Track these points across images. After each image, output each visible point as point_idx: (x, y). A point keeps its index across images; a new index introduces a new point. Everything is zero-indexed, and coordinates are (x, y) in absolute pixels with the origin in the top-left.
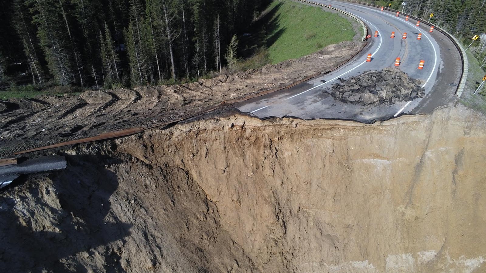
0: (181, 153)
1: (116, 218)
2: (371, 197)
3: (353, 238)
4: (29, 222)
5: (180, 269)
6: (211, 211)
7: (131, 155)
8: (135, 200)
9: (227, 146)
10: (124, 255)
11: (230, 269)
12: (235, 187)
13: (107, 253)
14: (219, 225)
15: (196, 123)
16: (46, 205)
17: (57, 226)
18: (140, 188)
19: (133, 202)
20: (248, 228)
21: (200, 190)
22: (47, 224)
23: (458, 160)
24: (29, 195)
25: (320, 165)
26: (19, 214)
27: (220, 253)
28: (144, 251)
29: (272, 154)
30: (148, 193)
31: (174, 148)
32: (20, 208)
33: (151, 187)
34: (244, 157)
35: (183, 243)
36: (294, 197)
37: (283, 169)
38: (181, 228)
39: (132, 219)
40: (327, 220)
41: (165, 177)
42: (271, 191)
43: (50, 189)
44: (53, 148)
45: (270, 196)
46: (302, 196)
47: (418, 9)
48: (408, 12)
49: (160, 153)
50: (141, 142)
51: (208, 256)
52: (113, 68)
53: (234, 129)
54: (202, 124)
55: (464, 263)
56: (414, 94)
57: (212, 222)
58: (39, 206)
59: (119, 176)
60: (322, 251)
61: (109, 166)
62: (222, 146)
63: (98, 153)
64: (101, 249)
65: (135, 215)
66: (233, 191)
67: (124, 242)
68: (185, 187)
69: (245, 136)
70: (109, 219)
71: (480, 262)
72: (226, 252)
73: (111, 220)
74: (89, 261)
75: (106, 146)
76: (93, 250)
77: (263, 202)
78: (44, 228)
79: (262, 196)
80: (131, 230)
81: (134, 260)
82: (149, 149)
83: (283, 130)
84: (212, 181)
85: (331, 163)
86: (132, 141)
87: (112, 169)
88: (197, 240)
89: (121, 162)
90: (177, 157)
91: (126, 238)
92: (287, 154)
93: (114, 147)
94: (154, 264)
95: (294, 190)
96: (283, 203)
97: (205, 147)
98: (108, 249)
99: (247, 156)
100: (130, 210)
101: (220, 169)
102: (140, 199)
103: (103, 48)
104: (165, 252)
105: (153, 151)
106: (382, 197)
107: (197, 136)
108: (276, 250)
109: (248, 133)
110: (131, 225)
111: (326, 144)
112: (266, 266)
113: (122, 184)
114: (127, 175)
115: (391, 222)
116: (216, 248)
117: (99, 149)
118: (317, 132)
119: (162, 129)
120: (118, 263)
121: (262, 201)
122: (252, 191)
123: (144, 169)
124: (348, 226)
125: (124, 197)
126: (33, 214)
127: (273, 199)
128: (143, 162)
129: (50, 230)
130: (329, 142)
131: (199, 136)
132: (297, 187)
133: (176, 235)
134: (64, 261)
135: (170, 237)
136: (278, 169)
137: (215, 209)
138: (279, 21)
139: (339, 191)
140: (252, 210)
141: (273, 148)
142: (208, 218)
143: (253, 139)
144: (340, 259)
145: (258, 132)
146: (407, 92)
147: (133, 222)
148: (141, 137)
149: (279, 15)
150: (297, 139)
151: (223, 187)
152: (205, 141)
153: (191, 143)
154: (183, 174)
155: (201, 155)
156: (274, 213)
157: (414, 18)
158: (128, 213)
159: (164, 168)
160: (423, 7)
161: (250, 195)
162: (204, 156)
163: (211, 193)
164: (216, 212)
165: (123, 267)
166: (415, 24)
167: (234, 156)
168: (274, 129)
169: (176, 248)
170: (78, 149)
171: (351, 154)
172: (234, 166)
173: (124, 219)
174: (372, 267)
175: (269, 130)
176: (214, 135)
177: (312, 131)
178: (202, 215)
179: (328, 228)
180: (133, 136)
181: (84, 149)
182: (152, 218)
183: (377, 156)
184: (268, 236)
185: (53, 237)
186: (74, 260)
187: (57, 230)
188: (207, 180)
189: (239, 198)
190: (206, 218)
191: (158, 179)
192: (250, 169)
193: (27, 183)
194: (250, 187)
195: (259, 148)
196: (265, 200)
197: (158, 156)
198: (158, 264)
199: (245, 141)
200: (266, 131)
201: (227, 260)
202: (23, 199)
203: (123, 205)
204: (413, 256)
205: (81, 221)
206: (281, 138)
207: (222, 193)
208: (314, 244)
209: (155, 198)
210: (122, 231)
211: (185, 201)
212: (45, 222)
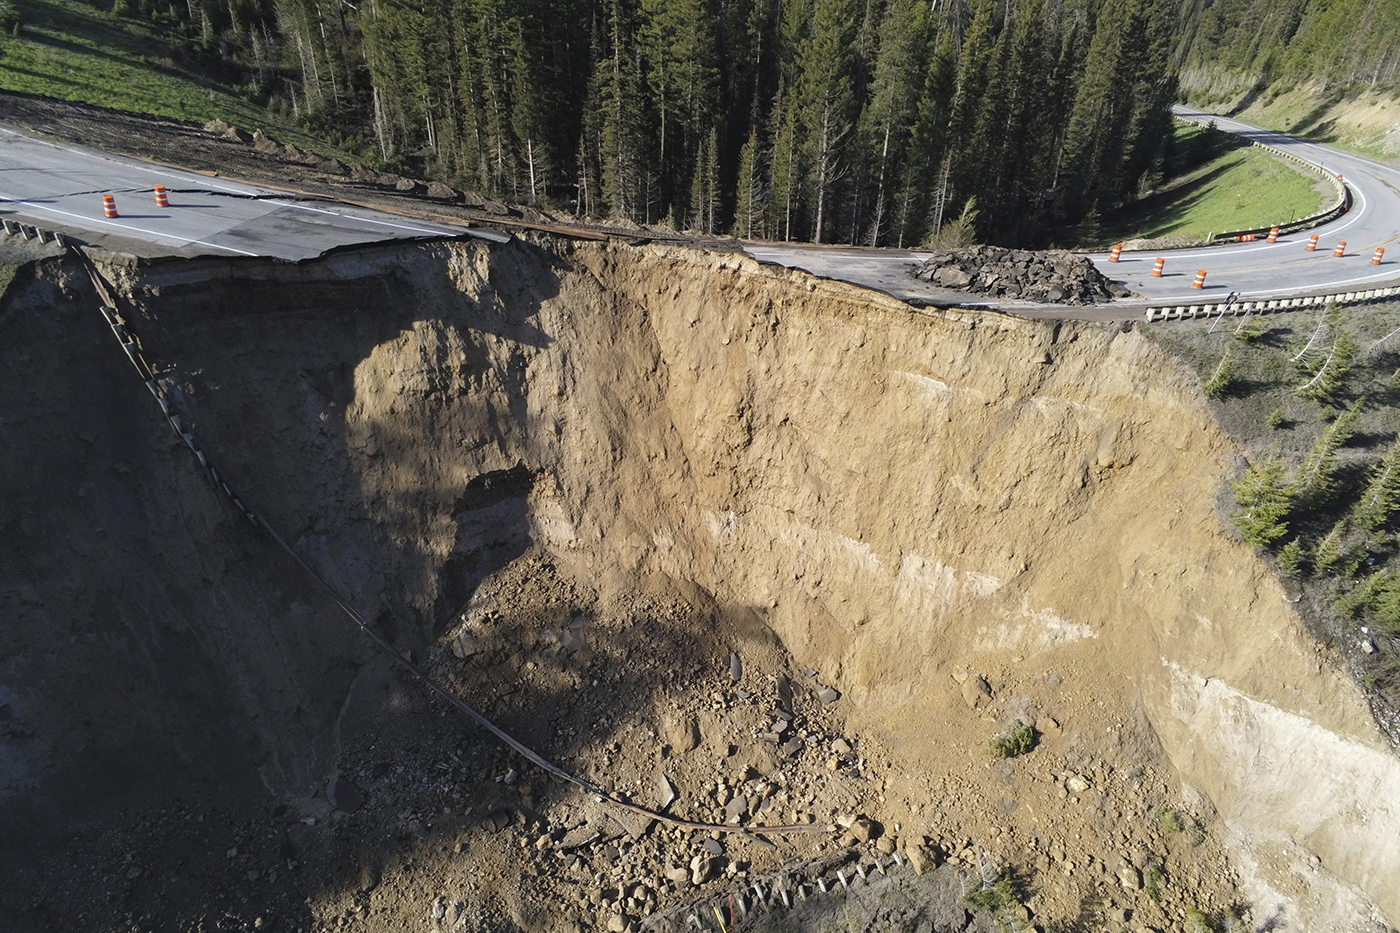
0: (646, 285)
1: (539, 324)
2: (902, 437)
3: (853, 496)
4: (456, 278)
5: (588, 416)
6: (658, 373)
7: (587, 268)
8: (569, 317)
9: (707, 293)
10: (533, 366)
11: (653, 454)
12: (699, 352)
13: (515, 350)
14: (663, 397)
15: (675, 248)
16: (476, 271)
17: (477, 294)
18: (580, 306)
19: (565, 317)
20: (698, 414)
21: (654, 342)
22: (470, 288)
24: (465, 255)
25: (835, 360)
26: (451, 266)
27: (648, 429)
28: (555, 372)
29: (766, 322)
30: (587, 316)
31: (640, 275)
32: (453, 262)
33: (593, 311)
34: (725, 316)
35: (605, 391)
36: (782, 399)
37: (777, 351)
38: (609, 373)
39: (556, 335)
40: (823, 453)
41: (615, 306)
42: (746, 374)
43: (484, 257)
44: (505, 224)
45: (741, 381)
46: (795, 403)
49: (621, 276)
50: (603, 254)
51: (631, 426)
52: (706, 215)
53: (724, 271)
54: (683, 253)
55: (1047, 622)
57: (654, 387)
58: (469, 268)
59: (563, 285)
60: (798, 496)
61: (556, 269)
62: (700, 289)
63: (550, 249)
64: (511, 343)
65: (562, 333)
66: (693, 356)
67: (538, 352)
68: (636, 329)
69: (736, 286)
70: (531, 320)
71: (1081, 636)
72: (656, 432)
73: (534, 323)
74: (494, 347)
75: (562, 245)
76: (503, 339)
77: (730, 385)
78: (466, 290)
79: (732, 378)
80: (550, 345)
81: (541, 377)
82: (610, 267)
83: (793, 292)
84: (671, 334)
85: (853, 363)
86: (592, 249)
87: (558, 273)
88: (624, 398)
89: (572, 270)
90: (640, 289)
91: (542, 350)
92: (792, 332)
93: (571, 250)
94: (561, 394)
95: (785, 389)
96: (759, 400)
97: (677, 286)
98: (517, 348)
99: (731, 316)
100: (559, 324)
101: (687, 321)
102: (575, 319)
103: (699, 174)
104: (579, 390)
105: (613, 271)
106: (923, 446)
107: (672, 267)
108: (726, 462)
109: (741, 281)
110: (553, 340)
111: (853, 331)
112: (707, 480)
113: (563, 295)
114: (572, 287)
115: (928, 496)
116: (645, 421)
117: (552, 246)
119: (631, 245)
120: (523, 370)
121: (727, 384)
122: (721, 367)
123: (594, 288)
124: (851, 473)
125: (559, 308)
126: (462, 272)
127: (744, 385)
128: (597, 280)
129: (471, 295)
130: (859, 329)
131: (674, 268)
132: (792, 385)
133: (600, 378)
134: (472, 331)
135: (592, 377)
136: (769, 349)
137: (665, 374)
139: (852, 413)
140: (712, 392)
141: (772, 316)
142: (651, 381)
143: (745, 292)
144: (824, 522)
145: (756, 284)
147: (557, 338)
148: (604, 248)
150: (811, 312)
151: (683, 346)
152: (681, 278)
153: (662, 274)
154: (640, 312)
155: (670, 294)
156: (738, 404)
158: (555, 326)
159: (619, 296)
161: (716, 370)
162: (673, 297)
163: (666, 349)
164: (664, 377)
165: (527, 377)
167: (712, 309)
168: (779, 285)
169: (593, 392)
170: (529, 235)
171: (889, 357)
172: (708, 323)
173: (548, 331)
174: (875, 559)
175: (770, 285)
176: (694, 272)
177: (835, 303)
178: (644, 372)
179: (821, 467)
180: (594, 242)
181: (536, 238)
182: (581, 345)
183: (928, 372)
184: (721, 436)
185: (470, 304)
186: (481, 336)
187: (477, 298)
188: (667, 330)
189: (698, 367)
190: (648, 380)
191: (606, 305)
192: (728, 334)
193: (467, 243)
194: (720, 359)
195: (749, 308)
196: (733, 383)
197: (618, 280)
198: (565, 397)
199: (734, 292)
200: (767, 286)
201: (653, 442)
202: (459, 255)
203: (554, 317)
204: (955, 574)
205: (503, 305)
206: (788, 303)
207: (680, 355)
208: (788, 480)
209: (593, 326)
210: (541, 340)
211: (628, 345)
212: (469, 285)
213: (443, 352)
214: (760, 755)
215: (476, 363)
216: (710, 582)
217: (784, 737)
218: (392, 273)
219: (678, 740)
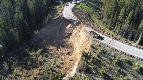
5: (75, 32)
11: (76, 36)
14: (79, 33)
21: (81, 30)
35: (77, 32)
36: (82, 36)
43: (76, 22)
87: (80, 24)
108: (78, 38)
116: (77, 34)
123: (81, 26)
135: (77, 30)
154: (81, 28)
205: (75, 25)
209: (79, 28)
210: (76, 28)
211: (79, 30)
212: (74, 23)
213: (71, 26)
214: (66, 53)
215: (72, 27)
216: (74, 44)
217: (68, 54)
218: (72, 21)
219: (65, 50)
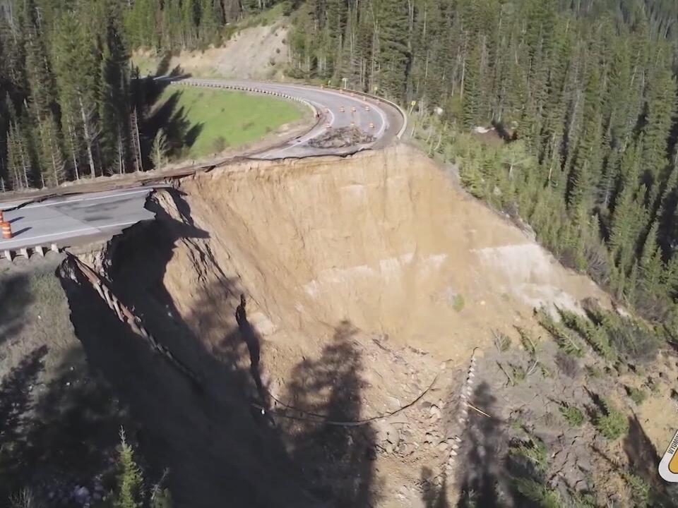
5: (244, 263)
6: (250, 231)
7: (190, 191)
9: (250, 183)
10: (212, 248)
12: (263, 213)
14: (257, 241)
15: (225, 167)
16: (171, 206)
17: (180, 218)
18: (203, 211)
20: (278, 242)
21: (239, 217)
22: (176, 216)
23: (410, 184)
25: (316, 194)
26: (164, 207)
27: (264, 259)
30: (209, 215)
31: (215, 186)
32: (162, 204)
34: (263, 191)
36: (304, 220)
37: (292, 199)
38: (235, 239)
42: (288, 214)
43: (169, 197)
45: (288, 218)
47: (363, 85)
48: (352, 89)
49: (207, 190)
50: (194, 181)
53: (252, 171)
55: (433, 259)
56: (369, 140)
57: (252, 238)
60: (334, 258)
62: (247, 183)
65: (208, 227)
66: (262, 215)
68: (229, 213)
69: (261, 176)
71: (444, 258)
73: (197, 227)
75: (176, 182)
80: (210, 235)
81: (218, 253)
83: (286, 169)
84: (245, 210)
85: (323, 192)
86: (189, 181)
87: (183, 198)
88: (248, 249)
89: (187, 194)
92: (291, 188)
94: (229, 257)
95: (303, 214)
96: (298, 223)
97: (235, 185)
99: (265, 190)
101: (249, 200)
105: (202, 189)
106: (365, 214)
107: (228, 177)
109: (262, 173)
110: (208, 232)
111: (317, 178)
113: (192, 208)
114: (192, 203)
115: (376, 234)
118: (310, 170)
119: (206, 172)
120: (211, 252)
123: (201, 200)
126: (168, 208)
127: (291, 220)
128: (198, 196)
130: (319, 176)
131: (230, 177)
132: (304, 212)
135: (231, 244)
136: (288, 199)
137: (252, 230)
138: (186, 116)
139: (334, 212)
141: (282, 184)
142: (250, 236)
143: (267, 177)
144: (347, 265)
145: (269, 171)
146: (363, 138)
148: (194, 178)
149: (183, 108)
150: (296, 176)
151: (254, 213)
152: (235, 180)
153: (226, 181)
154: (225, 205)
155: (234, 190)
157: (360, 94)
158: (203, 225)
159: (212, 200)
160: (367, 82)
161: (274, 218)
162: (236, 191)
163: (246, 218)
164: (253, 232)
166: (362, 99)
167: (256, 190)
168: (280, 168)
169: (237, 251)
171: (336, 184)
172: (258, 197)
174: (371, 270)
176: (240, 175)
177: (306, 168)
178: (245, 233)
180: (190, 176)
181: (168, 182)
182: (217, 230)
183: (354, 183)
184: (293, 247)
188: (242, 209)
191: (211, 207)
195: (273, 184)
197: (206, 192)
198: (231, 258)
199: (261, 179)
200: (275, 170)
201: (270, 264)
202: (161, 199)
204: (398, 260)
207: (254, 218)
209: (215, 219)
210: (206, 235)
